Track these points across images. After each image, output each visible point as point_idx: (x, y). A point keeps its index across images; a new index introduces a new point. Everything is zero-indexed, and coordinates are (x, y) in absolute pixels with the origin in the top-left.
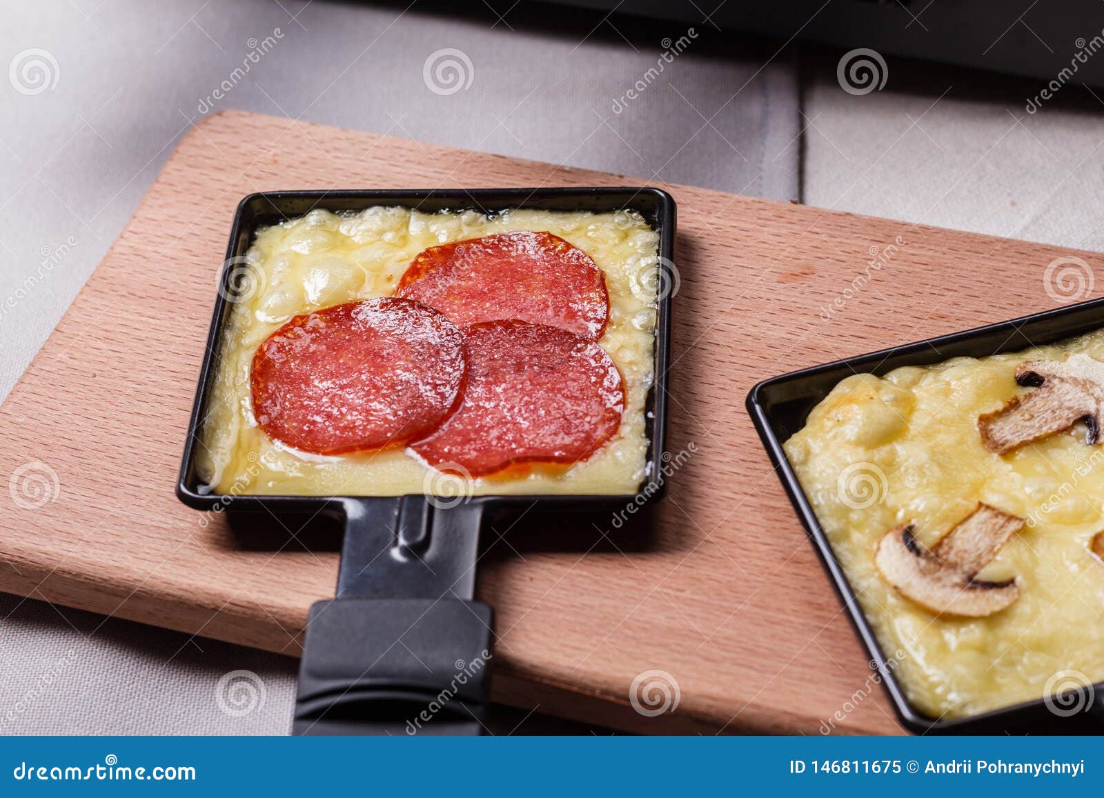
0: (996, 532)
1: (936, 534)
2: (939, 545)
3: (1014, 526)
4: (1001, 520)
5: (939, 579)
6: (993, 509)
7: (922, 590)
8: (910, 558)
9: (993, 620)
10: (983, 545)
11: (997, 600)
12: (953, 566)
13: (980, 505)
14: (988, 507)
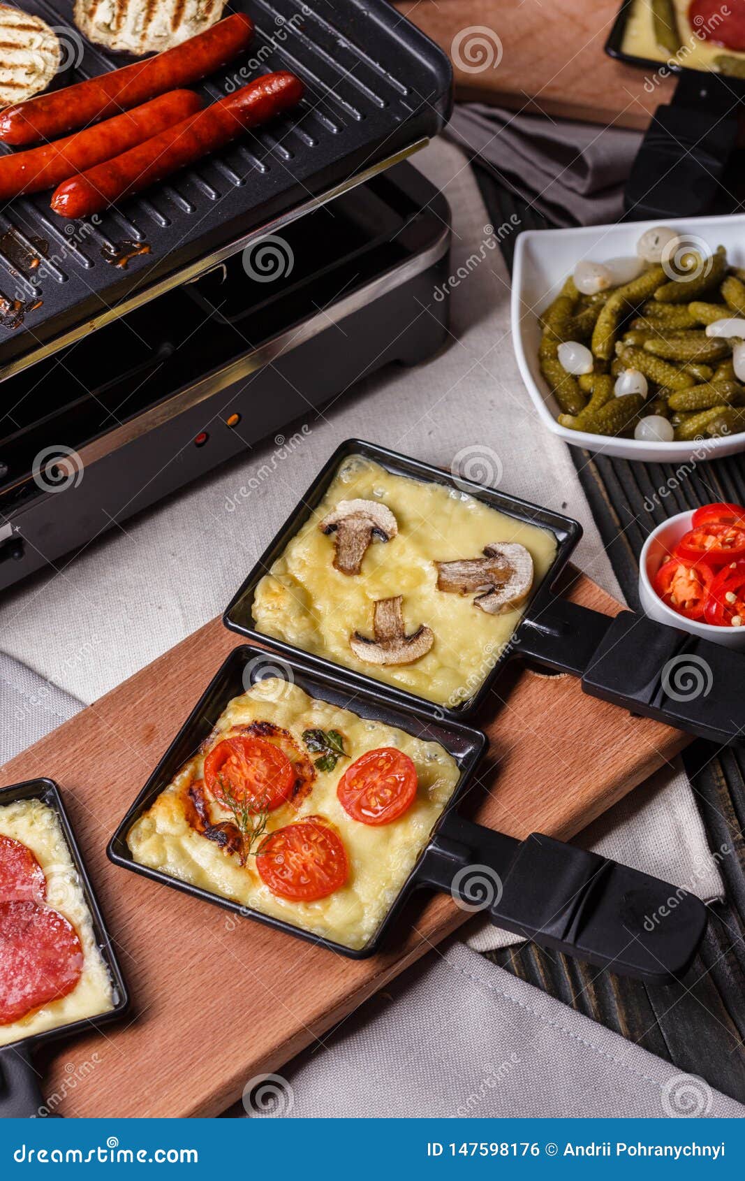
0: (394, 610)
1: (370, 629)
2: (376, 633)
3: (398, 602)
4: (390, 603)
5: (395, 647)
6: (383, 601)
7: (393, 657)
8: (372, 647)
9: (432, 649)
10: (393, 619)
11: (425, 640)
12: (392, 638)
13: (375, 602)
14: (380, 601)
